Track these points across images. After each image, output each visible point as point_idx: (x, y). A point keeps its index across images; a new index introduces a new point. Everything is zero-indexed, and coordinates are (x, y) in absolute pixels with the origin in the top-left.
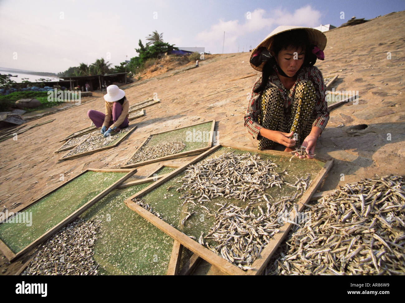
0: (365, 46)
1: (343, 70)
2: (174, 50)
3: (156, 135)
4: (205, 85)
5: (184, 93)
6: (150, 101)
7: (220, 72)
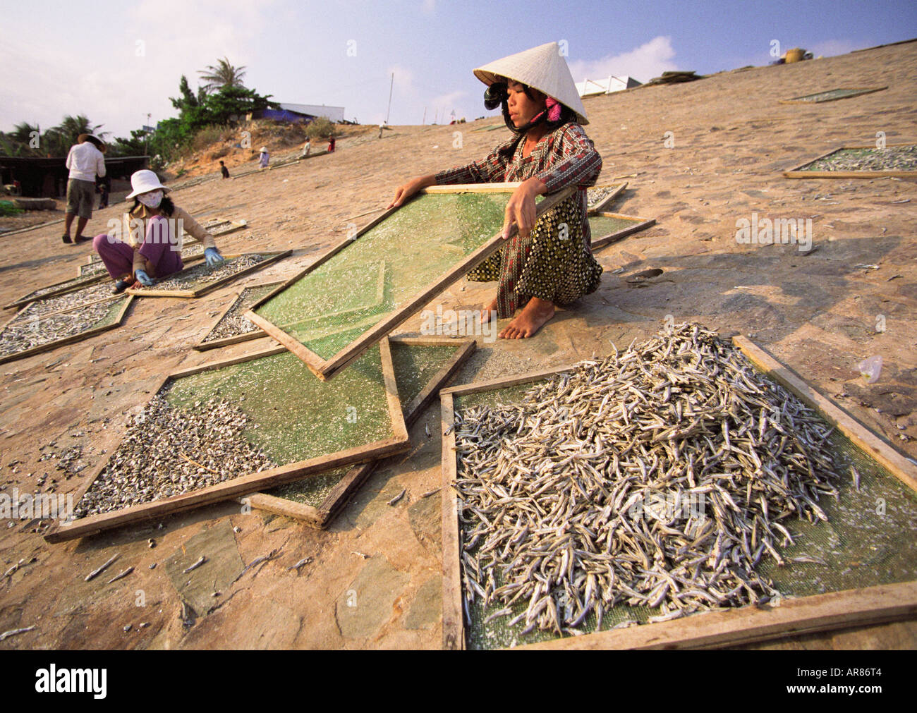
0: (687, 129)
1: (639, 174)
2: (269, 108)
3: (257, 287)
4: (351, 193)
5: (302, 210)
6: (222, 224)
7: (384, 166)
